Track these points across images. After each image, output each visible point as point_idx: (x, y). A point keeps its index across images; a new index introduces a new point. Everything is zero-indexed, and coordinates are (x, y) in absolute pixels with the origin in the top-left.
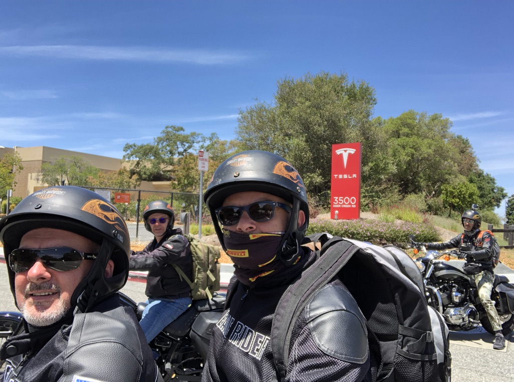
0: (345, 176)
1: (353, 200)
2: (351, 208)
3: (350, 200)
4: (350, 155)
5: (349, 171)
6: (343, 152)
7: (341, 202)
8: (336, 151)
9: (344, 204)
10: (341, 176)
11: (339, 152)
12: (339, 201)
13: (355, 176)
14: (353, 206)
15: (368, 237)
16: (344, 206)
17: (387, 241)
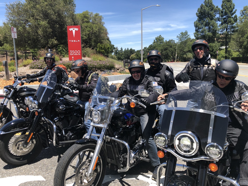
0: (74, 41)
1: (79, 52)
2: (78, 55)
3: (77, 52)
4: (76, 31)
5: (76, 38)
6: (73, 30)
7: (73, 53)
8: (69, 29)
9: (75, 53)
10: (72, 41)
11: (71, 29)
12: (72, 52)
13: (79, 41)
14: (79, 54)
15: (91, 68)
16: (75, 54)
17: (97, 69)
